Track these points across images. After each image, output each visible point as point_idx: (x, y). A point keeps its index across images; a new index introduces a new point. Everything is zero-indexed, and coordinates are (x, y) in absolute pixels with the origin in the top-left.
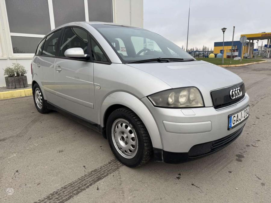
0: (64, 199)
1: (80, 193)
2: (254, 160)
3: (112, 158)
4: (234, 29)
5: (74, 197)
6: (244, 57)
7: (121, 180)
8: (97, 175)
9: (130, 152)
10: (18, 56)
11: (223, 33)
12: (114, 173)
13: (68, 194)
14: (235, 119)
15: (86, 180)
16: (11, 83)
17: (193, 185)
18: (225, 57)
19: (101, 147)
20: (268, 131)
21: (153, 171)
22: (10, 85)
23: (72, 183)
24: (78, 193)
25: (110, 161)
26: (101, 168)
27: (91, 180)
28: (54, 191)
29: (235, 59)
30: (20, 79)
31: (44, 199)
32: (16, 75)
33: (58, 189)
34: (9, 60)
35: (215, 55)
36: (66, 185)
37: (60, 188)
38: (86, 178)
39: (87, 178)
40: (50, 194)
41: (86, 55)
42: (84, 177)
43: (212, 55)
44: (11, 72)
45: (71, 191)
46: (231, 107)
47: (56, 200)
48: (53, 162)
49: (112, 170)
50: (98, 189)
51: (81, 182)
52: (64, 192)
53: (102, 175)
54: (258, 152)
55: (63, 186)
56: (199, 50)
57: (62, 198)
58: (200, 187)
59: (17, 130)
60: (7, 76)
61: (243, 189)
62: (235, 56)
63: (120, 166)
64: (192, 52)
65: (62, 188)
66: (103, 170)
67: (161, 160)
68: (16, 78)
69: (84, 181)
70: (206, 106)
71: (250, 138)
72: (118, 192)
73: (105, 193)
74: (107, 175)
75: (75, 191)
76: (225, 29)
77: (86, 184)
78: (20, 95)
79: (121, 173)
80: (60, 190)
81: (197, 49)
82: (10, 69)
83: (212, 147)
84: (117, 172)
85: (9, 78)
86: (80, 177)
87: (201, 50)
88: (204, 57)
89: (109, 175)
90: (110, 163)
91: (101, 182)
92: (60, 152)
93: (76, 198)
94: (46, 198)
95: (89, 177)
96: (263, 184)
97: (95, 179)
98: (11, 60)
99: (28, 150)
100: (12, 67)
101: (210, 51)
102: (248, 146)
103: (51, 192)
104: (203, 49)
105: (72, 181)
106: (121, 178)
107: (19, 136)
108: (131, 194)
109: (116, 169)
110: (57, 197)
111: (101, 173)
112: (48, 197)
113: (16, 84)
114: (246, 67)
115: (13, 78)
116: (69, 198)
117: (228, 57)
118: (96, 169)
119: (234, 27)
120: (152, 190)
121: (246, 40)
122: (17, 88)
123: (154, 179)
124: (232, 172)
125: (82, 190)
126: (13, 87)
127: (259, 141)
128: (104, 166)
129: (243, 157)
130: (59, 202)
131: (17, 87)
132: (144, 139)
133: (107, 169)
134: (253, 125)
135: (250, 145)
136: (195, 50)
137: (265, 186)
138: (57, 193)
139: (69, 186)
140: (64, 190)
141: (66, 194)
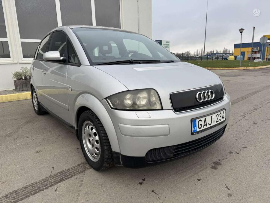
0: (19, 198)
1: (37, 194)
2: (232, 168)
3: (83, 160)
4: (254, 30)
5: (29, 197)
6: (267, 59)
7: (83, 182)
8: (61, 177)
9: (96, 155)
10: (28, 60)
11: (240, 34)
12: (79, 175)
13: (26, 194)
14: (202, 123)
15: (49, 181)
16: (18, 86)
17: (153, 191)
18: (246, 59)
19: (78, 149)
20: (260, 137)
21: (118, 175)
22: (18, 87)
23: (35, 183)
24: (36, 193)
25: (80, 163)
26: (68, 170)
27: (54, 181)
28: (15, 190)
29: (255, 61)
30: (27, 83)
31: (1, 197)
32: (24, 78)
33: (19, 188)
34: (19, 65)
35: (235, 57)
36: (28, 185)
37: (21, 187)
38: (49, 179)
39: (51, 179)
40: (9, 193)
41: (62, 58)
42: (49, 178)
43: (231, 58)
44: (18, 76)
45: (30, 191)
46: (196, 110)
47: (12, 199)
48: (26, 162)
49: (78, 172)
50: (56, 191)
51: (43, 183)
52: (23, 191)
53: (66, 176)
54: (239, 160)
55: (25, 186)
56: (219, 53)
57: (19, 197)
58: (159, 194)
59: (9, 130)
60: (16, 79)
61: (205, 198)
62: (257, 57)
63: (88, 169)
64: (212, 54)
65: (23, 187)
66: (69, 172)
67: (120, 164)
68: (23, 81)
69: (47, 182)
70: (164, 109)
71: (237, 145)
72: (73, 195)
73: (61, 195)
74: (72, 176)
75: (33, 191)
76: (242, 29)
77: (46, 185)
78: (25, 98)
79: (85, 175)
80: (20, 189)
81: (218, 51)
82: (18, 73)
83: (174, 152)
84: (82, 174)
85: (17, 81)
86: (44, 178)
87: (222, 52)
88: (223, 59)
89: (73, 177)
90: (79, 165)
91: (62, 184)
92: (37, 152)
93: (31, 198)
94: (4, 197)
95: (53, 178)
96: (230, 195)
97: (58, 180)
98: (21, 65)
99: (9, 149)
100: (20, 71)
101: (231, 53)
102: (231, 153)
103: (11, 191)
104: (224, 51)
105: (35, 181)
106: (83, 181)
107: (8, 136)
108: (86, 197)
109: (82, 171)
110: (14, 196)
111: (66, 174)
112: (7, 195)
113: (24, 87)
114: (266, 70)
115: (20, 82)
116: (25, 198)
117: (249, 59)
118: (64, 171)
119: (254, 27)
120: (109, 194)
121: (267, 41)
122: (24, 91)
123: (115, 184)
124: (201, 180)
125: (40, 191)
126: (21, 90)
127: (246, 147)
128: (72, 168)
129: (221, 164)
130: (14, 201)
131: (24, 89)
132: (104, 142)
133: (73, 171)
134: (247, 130)
135: (234, 152)
136: (215, 52)
137: (232, 197)
138: (16, 192)
139: (31, 186)
140: (24, 189)
141: (24, 194)
